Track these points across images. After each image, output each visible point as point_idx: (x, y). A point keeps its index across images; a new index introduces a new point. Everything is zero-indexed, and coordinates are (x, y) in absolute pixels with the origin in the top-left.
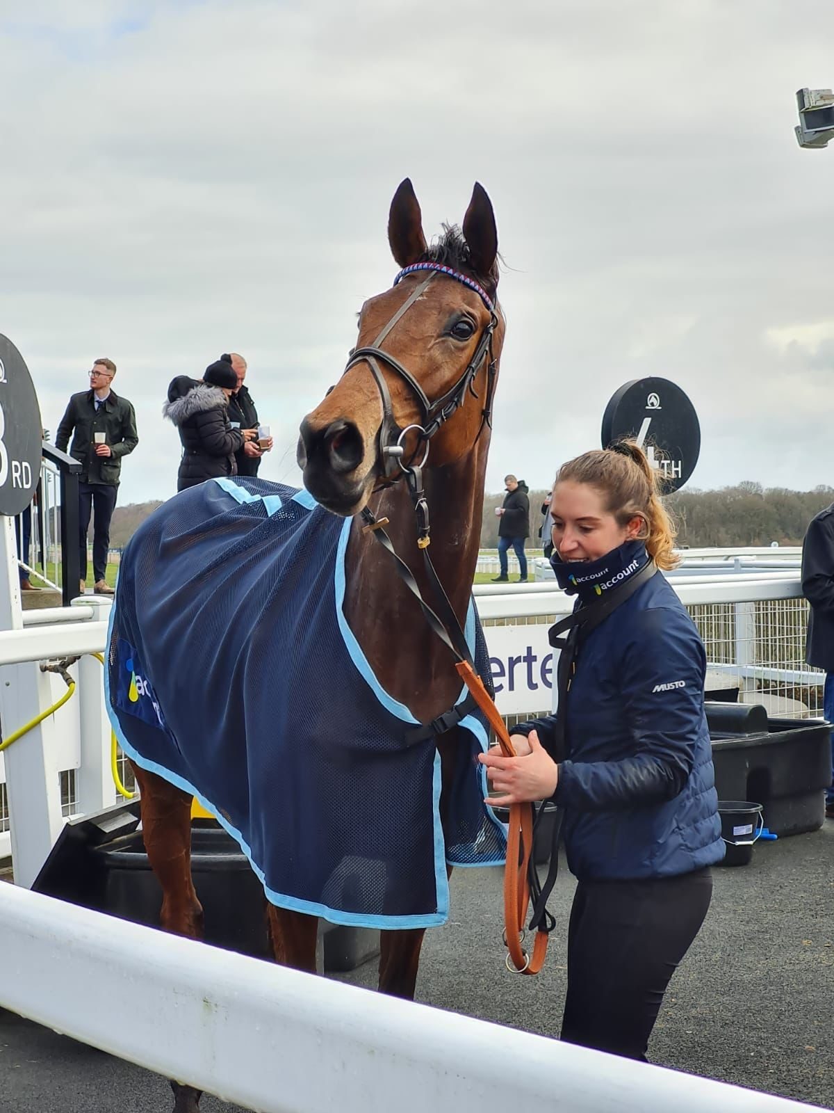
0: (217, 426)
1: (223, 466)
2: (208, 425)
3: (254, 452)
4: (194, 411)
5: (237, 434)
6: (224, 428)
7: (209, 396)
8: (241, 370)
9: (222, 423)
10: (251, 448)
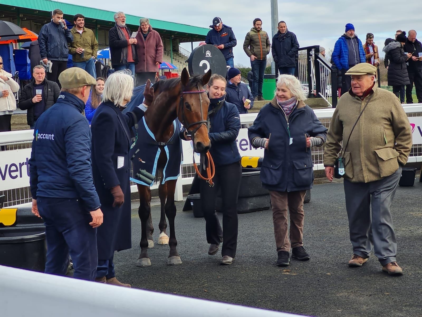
0: (397, 54)
1: (400, 66)
2: (394, 54)
3: (415, 59)
4: (390, 49)
5: (405, 56)
6: (400, 55)
7: (395, 44)
8: (414, 36)
9: (400, 53)
10: (414, 58)
